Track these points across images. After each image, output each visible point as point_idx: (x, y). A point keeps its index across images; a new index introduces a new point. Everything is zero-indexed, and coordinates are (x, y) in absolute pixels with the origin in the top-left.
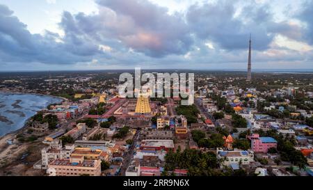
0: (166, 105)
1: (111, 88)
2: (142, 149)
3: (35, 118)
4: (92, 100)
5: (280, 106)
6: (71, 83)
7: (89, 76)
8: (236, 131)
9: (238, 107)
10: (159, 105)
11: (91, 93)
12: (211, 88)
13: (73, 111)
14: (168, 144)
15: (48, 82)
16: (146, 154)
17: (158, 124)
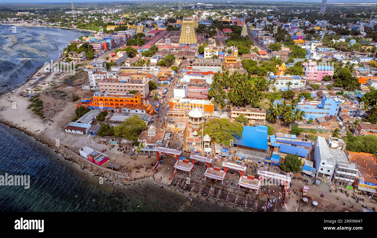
0: (215, 37)
1: (148, 19)
2: (189, 73)
3: (69, 49)
4: (127, 32)
5: (352, 39)
6: (99, 15)
7: (118, 8)
8: (292, 61)
9: (300, 40)
10: (207, 37)
11: (126, 24)
12: (270, 20)
13: (109, 41)
14: (216, 69)
15: (71, 15)
16: (194, 77)
17: (205, 53)
